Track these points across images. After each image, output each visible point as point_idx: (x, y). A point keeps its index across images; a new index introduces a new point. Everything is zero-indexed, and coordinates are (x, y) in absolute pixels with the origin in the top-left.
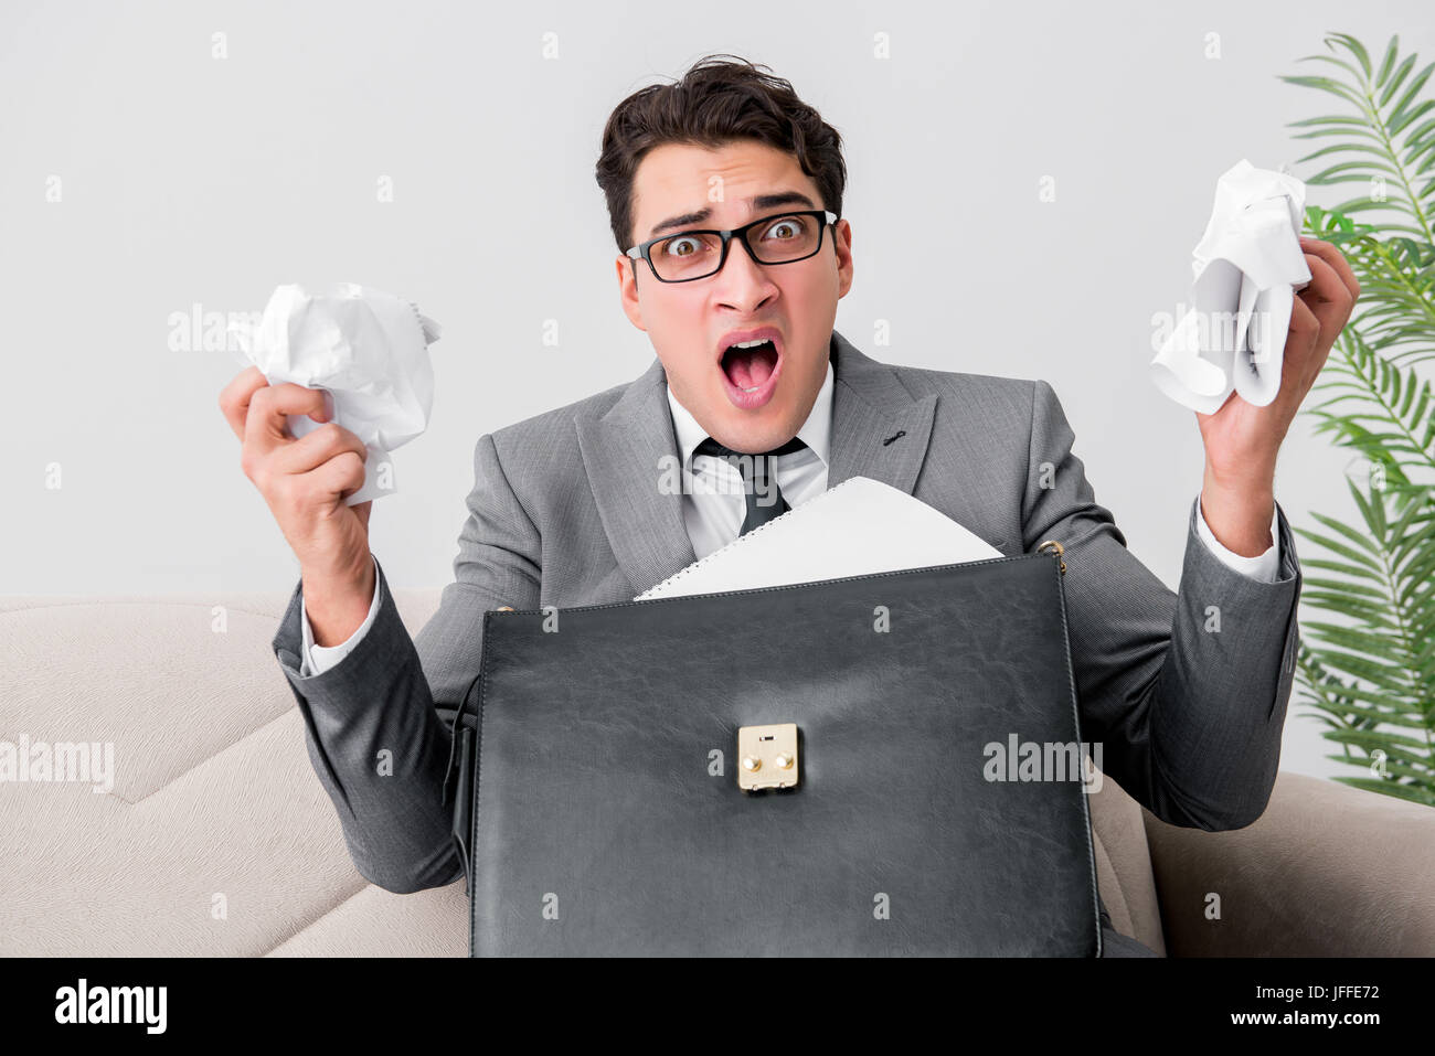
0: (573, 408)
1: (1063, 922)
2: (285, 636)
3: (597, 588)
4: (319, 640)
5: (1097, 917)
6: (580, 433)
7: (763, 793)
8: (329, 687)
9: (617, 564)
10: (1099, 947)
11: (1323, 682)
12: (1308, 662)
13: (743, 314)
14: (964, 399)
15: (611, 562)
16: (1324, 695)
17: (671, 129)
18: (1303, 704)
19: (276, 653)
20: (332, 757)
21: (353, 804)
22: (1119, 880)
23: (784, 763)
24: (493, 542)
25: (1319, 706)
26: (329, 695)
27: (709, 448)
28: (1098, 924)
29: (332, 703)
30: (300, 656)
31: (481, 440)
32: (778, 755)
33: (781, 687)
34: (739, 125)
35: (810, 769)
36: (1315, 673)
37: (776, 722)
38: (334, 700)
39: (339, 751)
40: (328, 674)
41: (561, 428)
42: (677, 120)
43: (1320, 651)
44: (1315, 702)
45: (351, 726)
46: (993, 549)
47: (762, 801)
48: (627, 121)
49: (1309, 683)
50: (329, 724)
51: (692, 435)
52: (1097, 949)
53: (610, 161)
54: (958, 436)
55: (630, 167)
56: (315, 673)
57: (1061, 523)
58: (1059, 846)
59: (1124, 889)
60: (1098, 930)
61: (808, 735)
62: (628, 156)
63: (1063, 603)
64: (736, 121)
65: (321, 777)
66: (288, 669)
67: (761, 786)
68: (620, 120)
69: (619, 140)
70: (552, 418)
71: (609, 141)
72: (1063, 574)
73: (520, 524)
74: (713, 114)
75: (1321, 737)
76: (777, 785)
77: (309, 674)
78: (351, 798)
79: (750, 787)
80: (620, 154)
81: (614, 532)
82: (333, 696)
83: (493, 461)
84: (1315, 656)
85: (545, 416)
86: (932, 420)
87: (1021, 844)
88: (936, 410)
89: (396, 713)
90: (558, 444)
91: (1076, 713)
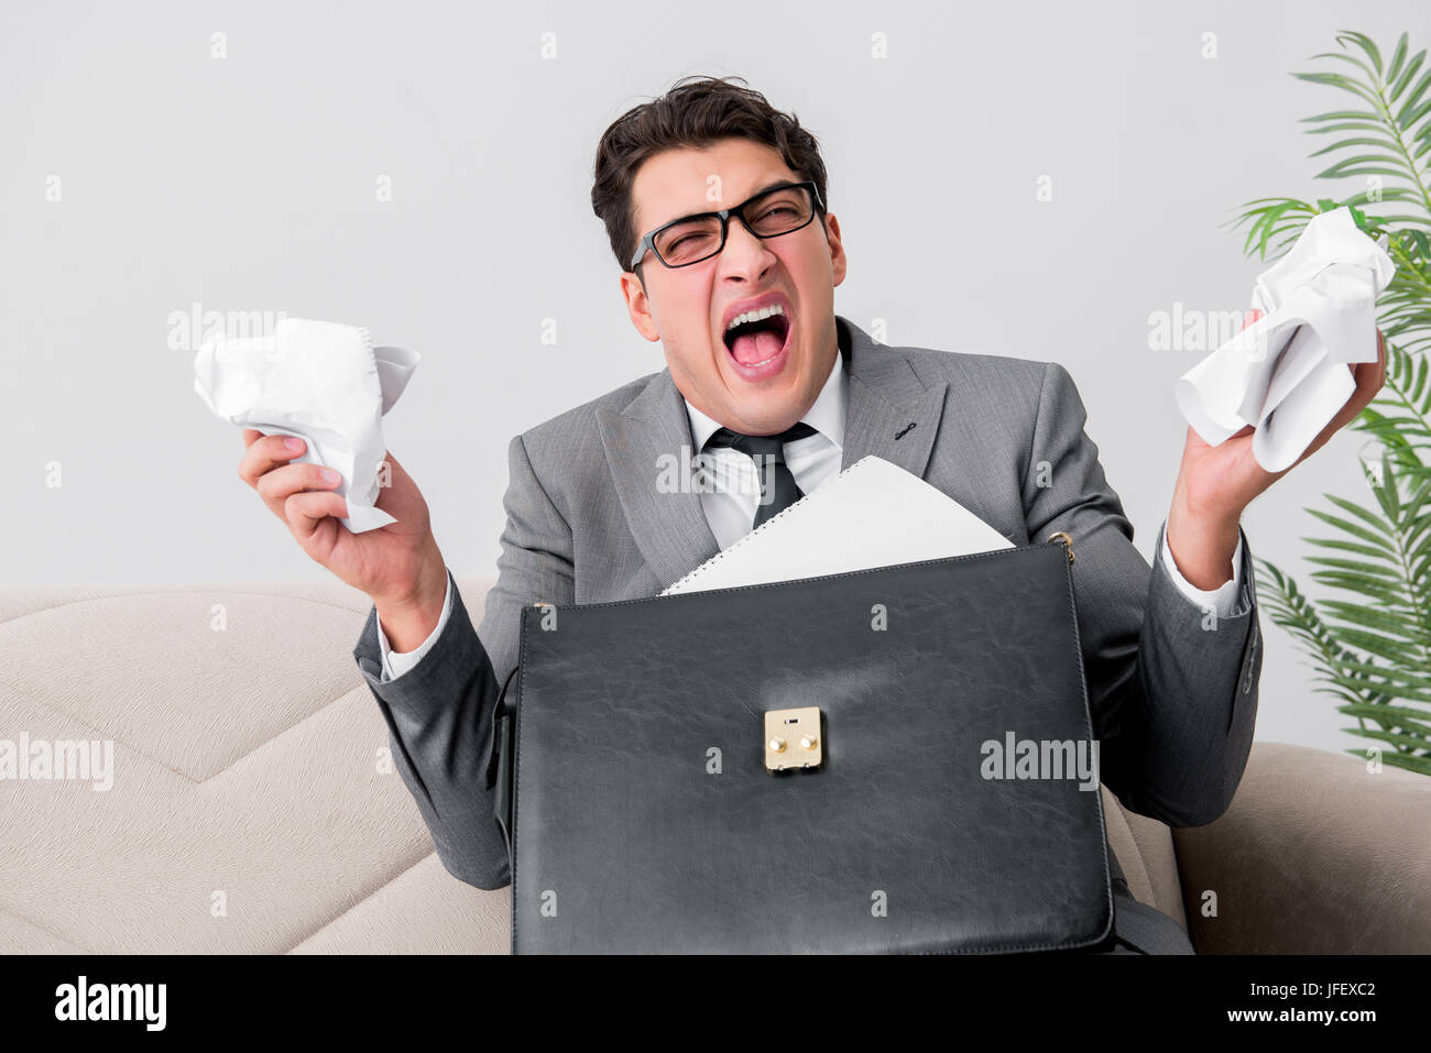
0: (596, 403)
1: (1076, 889)
2: (366, 645)
3: (629, 586)
4: (393, 647)
5: (1109, 884)
6: (602, 430)
7: (788, 773)
8: (406, 691)
9: (644, 561)
10: (1112, 913)
11: (1339, 658)
12: (1324, 639)
13: (748, 284)
14: (975, 385)
15: (637, 559)
16: (1340, 671)
17: (662, 138)
18: (1320, 679)
19: (358, 661)
20: (414, 758)
21: (436, 805)
22: (1140, 850)
23: (808, 745)
24: (529, 544)
25: (1333, 681)
26: (406, 698)
27: (722, 439)
28: (1109, 890)
29: (411, 707)
30: (380, 664)
31: (512, 442)
32: (803, 736)
33: (805, 674)
34: (723, 124)
35: (833, 750)
36: (1331, 650)
37: (799, 706)
38: (411, 703)
39: (420, 753)
40: (404, 678)
41: (585, 425)
42: (667, 129)
43: (1335, 629)
44: (1330, 677)
45: (429, 729)
46: (1005, 539)
47: (788, 780)
48: (617, 142)
49: (1324, 658)
50: (410, 727)
51: (706, 427)
52: (1109, 914)
53: (605, 183)
54: (967, 427)
55: (626, 182)
56: (393, 678)
57: (1064, 515)
58: (1072, 818)
59: (1144, 858)
60: (1110, 896)
61: (830, 718)
62: (623, 172)
63: (1071, 589)
64: (721, 120)
65: (406, 780)
66: (368, 675)
67: (786, 767)
68: (610, 143)
69: (612, 160)
70: (577, 415)
71: (602, 163)
72: (1072, 563)
73: (555, 524)
74: (699, 118)
75: (1337, 712)
76: (801, 765)
77: (388, 679)
78: (434, 798)
79: (776, 768)
80: (613, 174)
81: (638, 531)
82: (411, 700)
83: (526, 465)
84: (1330, 633)
85: (572, 412)
86: (941, 409)
87: (1035, 816)
88: (946, 397)
89: (470, 716)
90: (584, 442)
91: (1086, 693)
